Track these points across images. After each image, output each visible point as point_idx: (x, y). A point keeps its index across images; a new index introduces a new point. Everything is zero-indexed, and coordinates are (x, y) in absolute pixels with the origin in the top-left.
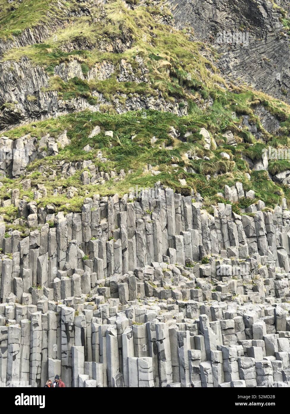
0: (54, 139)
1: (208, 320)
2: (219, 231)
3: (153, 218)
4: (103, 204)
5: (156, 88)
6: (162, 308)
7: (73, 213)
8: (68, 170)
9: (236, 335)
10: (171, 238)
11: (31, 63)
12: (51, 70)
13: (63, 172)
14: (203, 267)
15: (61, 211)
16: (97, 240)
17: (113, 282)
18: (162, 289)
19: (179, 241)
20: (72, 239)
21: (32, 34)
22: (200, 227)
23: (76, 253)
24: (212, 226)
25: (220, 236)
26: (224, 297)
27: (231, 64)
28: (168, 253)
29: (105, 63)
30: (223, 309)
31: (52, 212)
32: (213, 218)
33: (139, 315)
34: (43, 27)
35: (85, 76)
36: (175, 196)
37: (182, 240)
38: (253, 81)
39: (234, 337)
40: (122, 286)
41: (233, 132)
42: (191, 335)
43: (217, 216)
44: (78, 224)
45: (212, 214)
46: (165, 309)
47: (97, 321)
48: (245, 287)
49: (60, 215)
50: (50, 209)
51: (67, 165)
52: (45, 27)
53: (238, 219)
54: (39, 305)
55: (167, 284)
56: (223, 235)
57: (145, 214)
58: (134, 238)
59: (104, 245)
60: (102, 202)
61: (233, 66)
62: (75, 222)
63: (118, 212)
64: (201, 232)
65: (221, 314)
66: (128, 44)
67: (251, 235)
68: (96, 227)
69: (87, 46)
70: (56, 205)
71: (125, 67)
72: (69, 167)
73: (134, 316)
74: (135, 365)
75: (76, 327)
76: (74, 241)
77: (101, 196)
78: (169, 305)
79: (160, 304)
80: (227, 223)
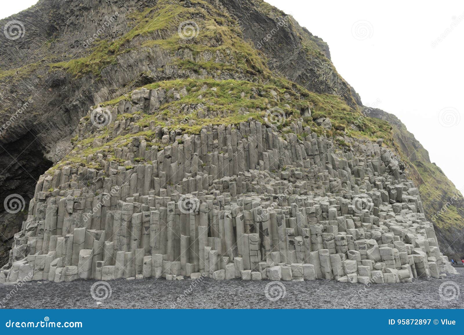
0: (177, 91)
1: (298, 207)
2: (290, 151)
3: (249, 140)
4: (214, 130)
5: (239, 68)
6: (262, 199)
7: (195, 135)
8: (187, 110)
9: (316, 217)
10: (260, 154)
11: (160, 49)
12: (173, 53)
13: (185, 111)
14: (283, 173)
15: (186, 133)
16: (211, 153)
17: (225, 181)
18: (259, 186)
19: (266, 156)
20: (195, 152)
21: (160, 33)
22: (278, 147)
23: (198, 162)
24: (286, 147)
25: (291, 154)
26: (302, 192)
27: (274, 65)
28: (258, 164)
29: (206, 52)
30: (305, 200)
31: (179, 134)
32: (286, 142)
33: (247, 204)
34: (166, 31)
35: (194, 59)
36: (262, 127)
37: (267, 156)
38: (287, 75)
39: (315, 219)
40: (232, 184)
41: (289, 94)
42: (286, 218)
43: (289, 141)
44: (198, 142)
45: (285, 140)
46: (264, 200)
47: (216, 208)
48: (312, 187)
49: (186, 136)
50: (178, 132)
51: (187, 107)
52: (168, 30)
53: (302, 144)
54: (173, 197)
55: (262, 183)
56: (292, 153)
57: (243, 138)
58: (236, 153)
59: (216, 157)
60: (214, 129)
61: (276, 66)
62: (196, 141)
63: (224, 136)
64: (279, 150)
65: (304, 203)
66: (220, 43)
67: (310, 154)
68: (210, 145)
69: (195, 42)
70: (182, 130)
71: (219, 55)
72: (188, 108)
73: (243, 204)
74: (247, 239)
75: (200, 213)
76: (196, 153)
77: (213, 125)
78: (266, 197)
79: (260, 196)
80: (295, 146)
